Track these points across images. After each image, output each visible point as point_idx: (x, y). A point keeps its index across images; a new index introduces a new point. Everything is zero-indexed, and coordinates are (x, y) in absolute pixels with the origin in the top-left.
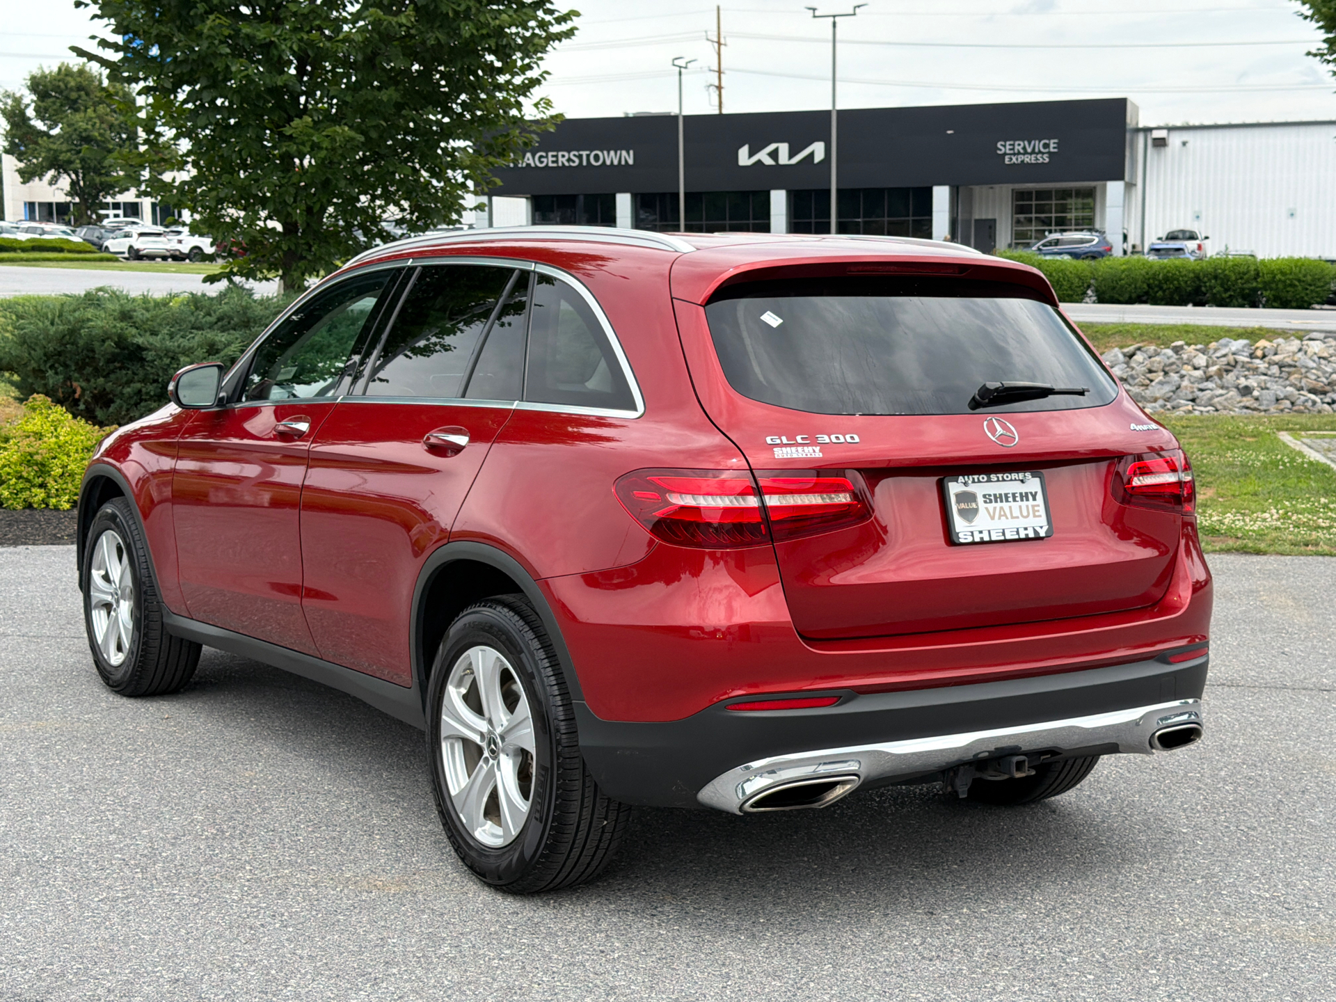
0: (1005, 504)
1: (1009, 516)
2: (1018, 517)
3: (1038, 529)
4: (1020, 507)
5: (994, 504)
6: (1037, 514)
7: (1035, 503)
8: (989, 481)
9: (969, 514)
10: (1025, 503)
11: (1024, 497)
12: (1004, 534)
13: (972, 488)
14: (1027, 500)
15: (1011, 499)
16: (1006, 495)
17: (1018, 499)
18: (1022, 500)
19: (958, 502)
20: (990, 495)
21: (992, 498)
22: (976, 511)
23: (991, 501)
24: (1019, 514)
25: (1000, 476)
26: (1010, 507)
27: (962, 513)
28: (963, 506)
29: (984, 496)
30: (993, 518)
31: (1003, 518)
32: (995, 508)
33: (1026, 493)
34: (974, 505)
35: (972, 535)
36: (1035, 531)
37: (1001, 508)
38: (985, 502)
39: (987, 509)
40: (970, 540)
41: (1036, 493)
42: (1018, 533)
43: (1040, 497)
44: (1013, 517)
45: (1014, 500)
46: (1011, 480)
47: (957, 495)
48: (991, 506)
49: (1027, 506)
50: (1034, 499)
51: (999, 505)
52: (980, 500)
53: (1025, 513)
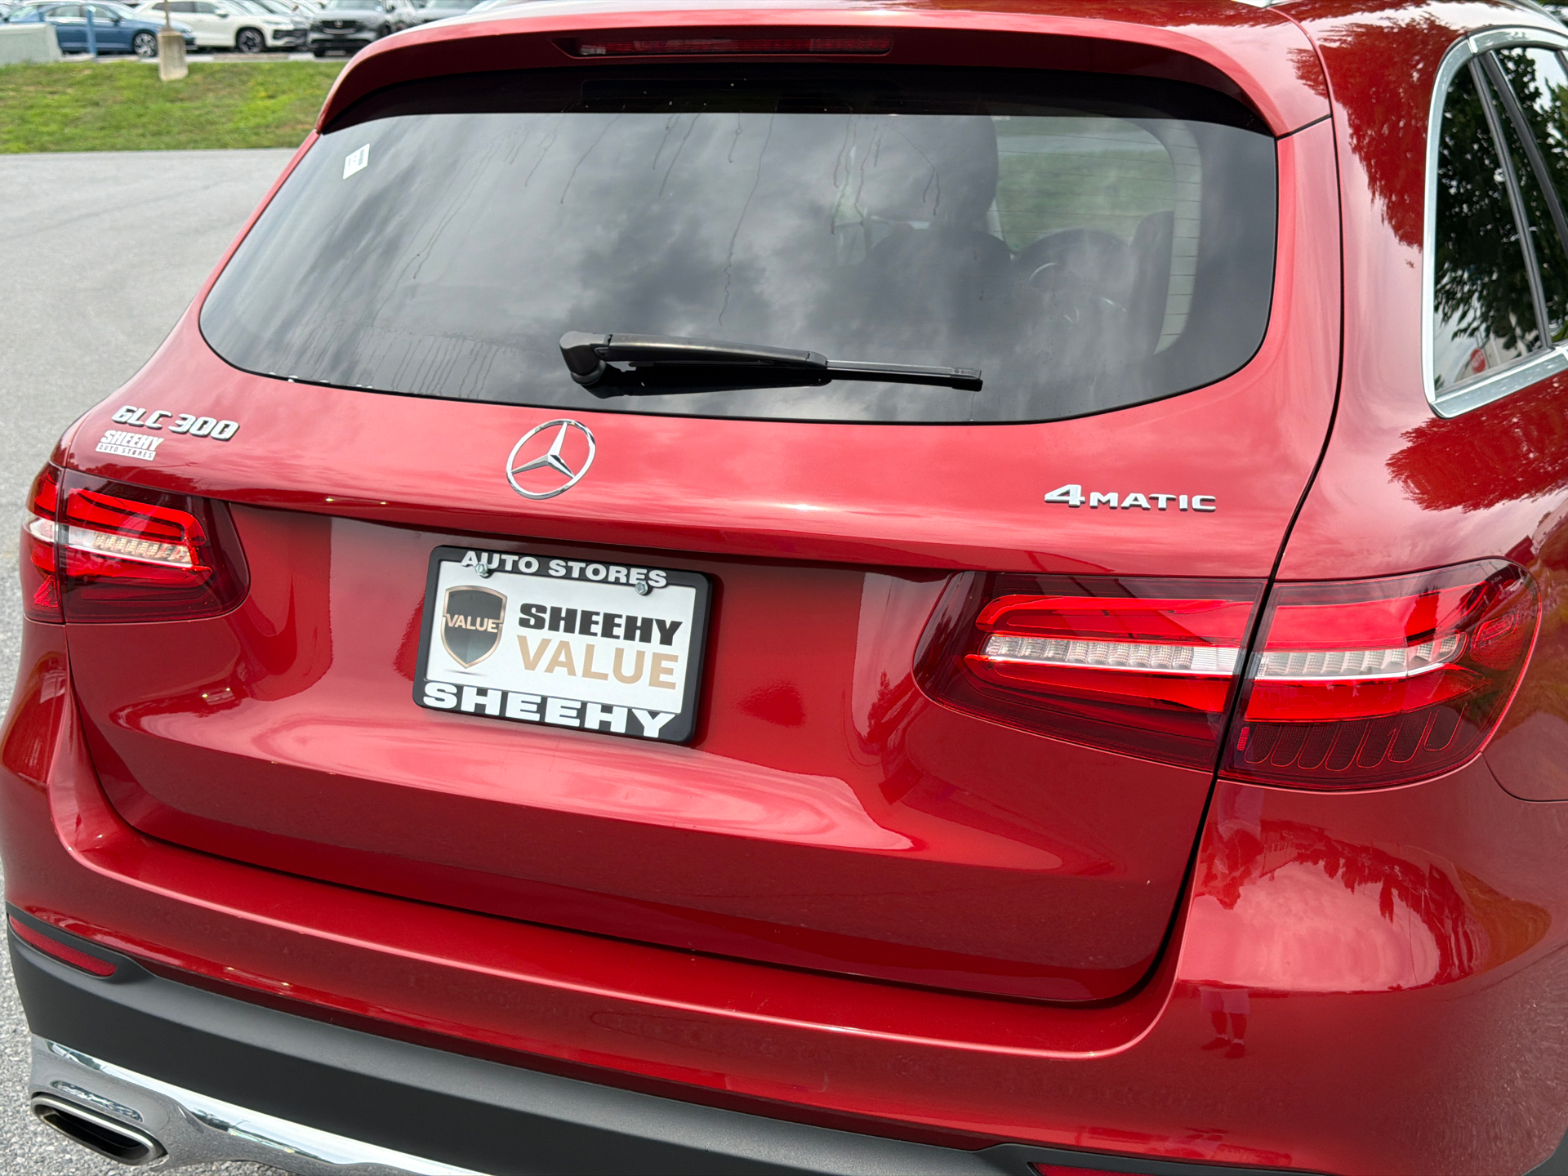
0: (577, 640)
1: (579, 667)
2: (604, 677)
3: (643, 717)
4: (619, 653)
5: (545, 632)
6: (663, 678)
7: (665, 649)
8: (543, 572)
9: (470, 644)
10: (637, 644)
11: (639, 629)
12: (542, 708)
13: (498, 584)
14: (646, 638)
15: (597, 629)
16: (587, 617)
17: (619, 631)
18: (629, 636)
19: (452, 610)
20: (542, 609)
21: (547, 616)
22: (490, 639)
23: (540, 624)
24: (610, 671)
25: (576, 566)
26: (590, 649)
27: (455, 637)
28: (460, 621)
29: (526, 609)
30: (530, 665)
31: (560, 671)
32: (545, 643)
33: (647, 623)
34: (489, 625)
35: (459, 694)
36: (632, 718)
37: (564, 645)
38: (524, 623)
39: (523, 641)
40: (450, 702)
41: (676, 625)
42: (581, 713)
43: (683, 639)
44: (588, 673)
45: (607, 632)
46: (605, 581)
47: (454, 595)
48: (534, 636)
49: (641, 655)
50: (667, 639)
51: (561, 635)
52: (511, 615)
53: (628, 670)
